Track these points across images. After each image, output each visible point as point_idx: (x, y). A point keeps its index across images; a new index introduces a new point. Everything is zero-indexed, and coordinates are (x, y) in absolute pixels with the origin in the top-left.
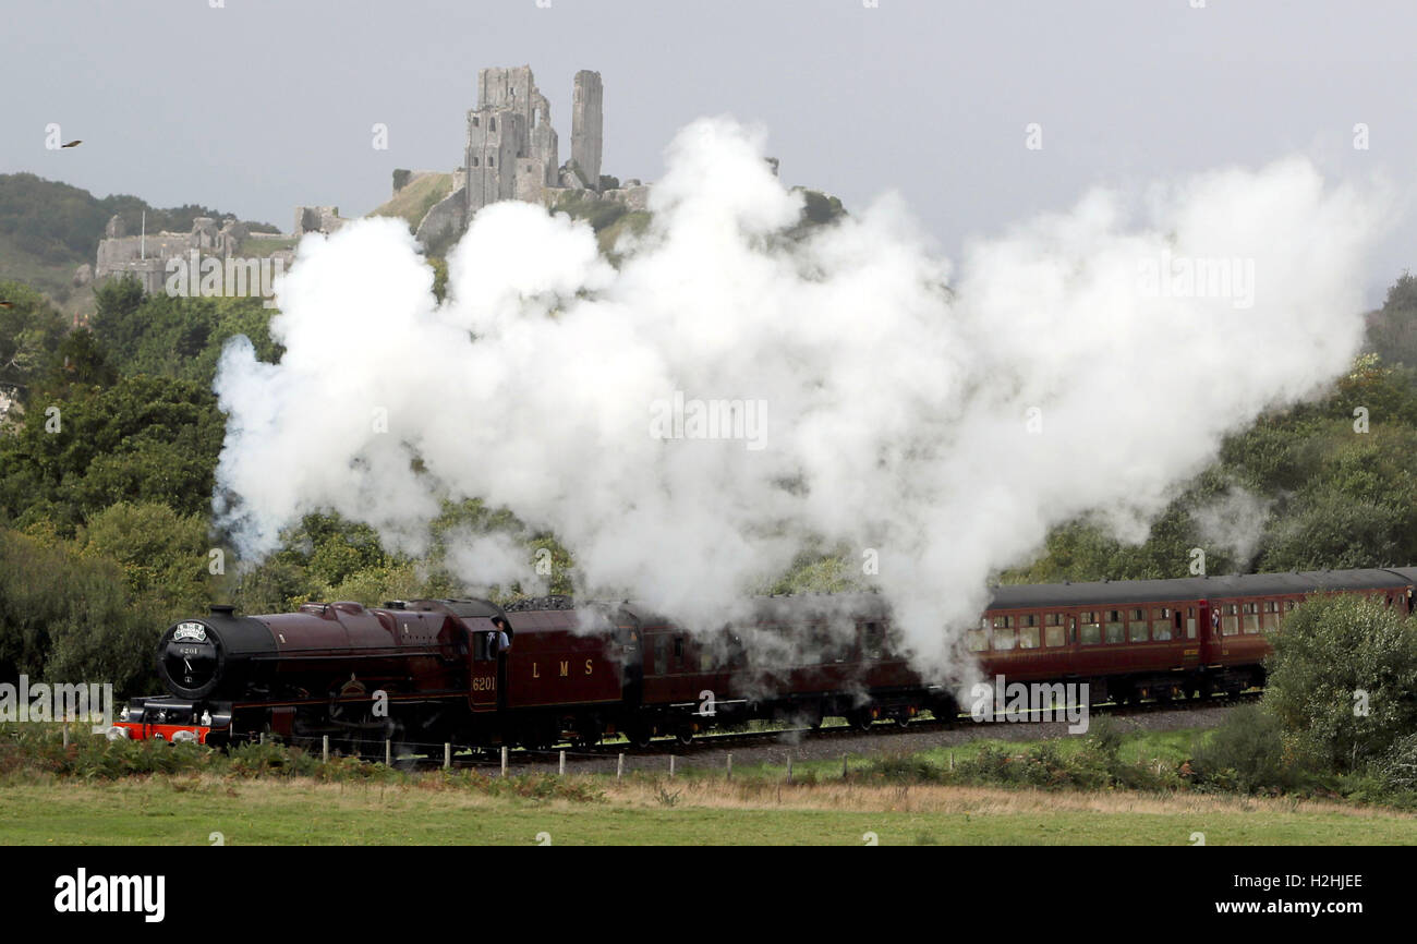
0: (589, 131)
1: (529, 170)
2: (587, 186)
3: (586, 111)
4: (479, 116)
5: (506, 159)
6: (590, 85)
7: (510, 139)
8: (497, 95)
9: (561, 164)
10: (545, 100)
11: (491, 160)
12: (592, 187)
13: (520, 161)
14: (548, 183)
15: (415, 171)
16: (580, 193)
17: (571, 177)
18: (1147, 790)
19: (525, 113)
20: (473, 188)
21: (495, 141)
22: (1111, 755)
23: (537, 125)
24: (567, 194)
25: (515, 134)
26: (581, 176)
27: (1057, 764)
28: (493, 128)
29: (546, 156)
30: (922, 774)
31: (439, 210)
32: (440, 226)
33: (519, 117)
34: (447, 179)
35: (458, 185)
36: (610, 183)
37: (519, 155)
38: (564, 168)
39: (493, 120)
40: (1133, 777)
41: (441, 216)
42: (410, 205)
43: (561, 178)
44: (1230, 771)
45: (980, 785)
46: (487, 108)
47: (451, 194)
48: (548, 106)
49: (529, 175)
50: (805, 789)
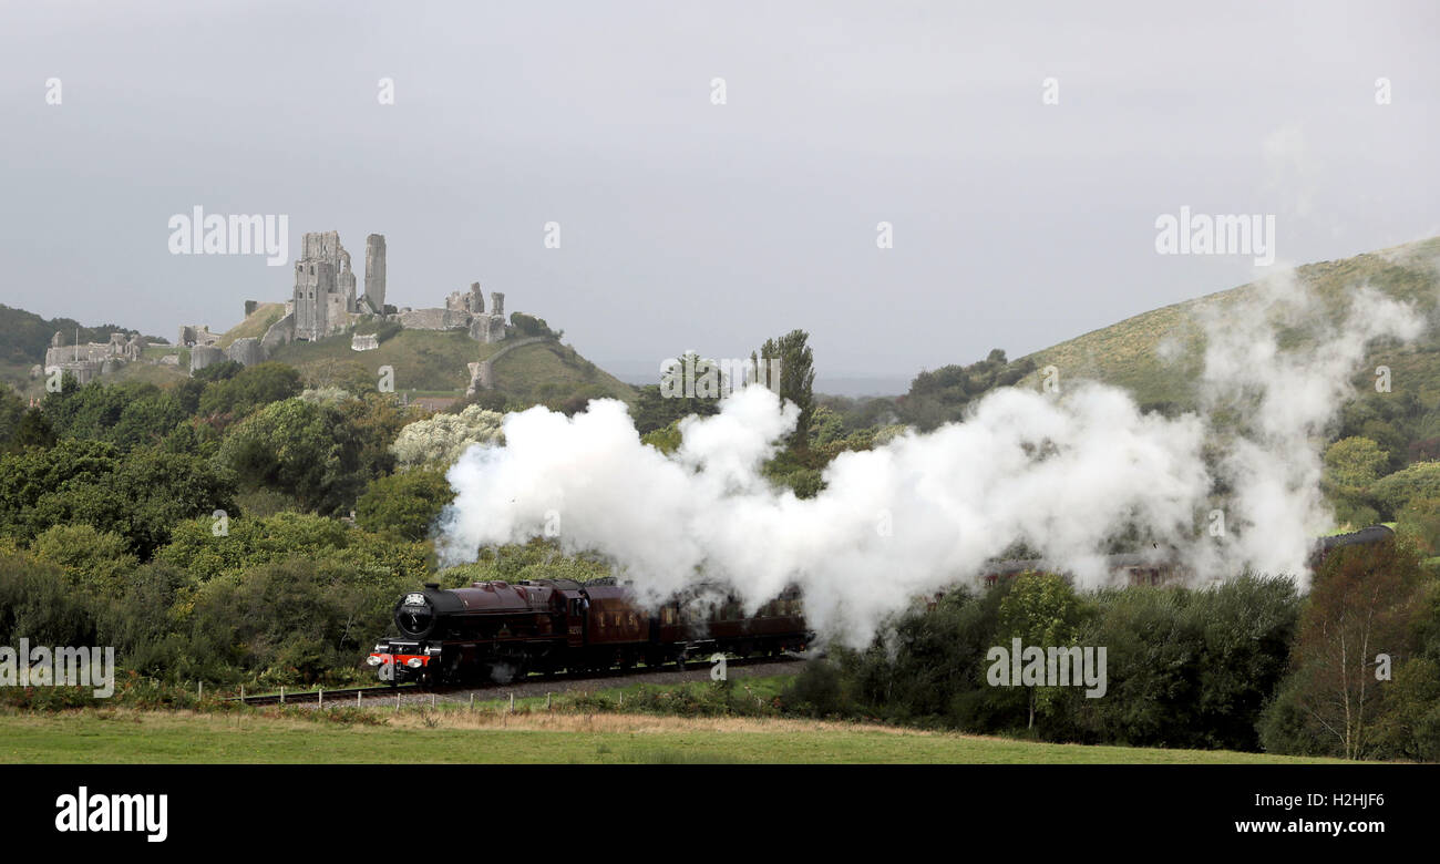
0: (377, 274)
1: (337, 301)
2: (375, 312)
3: (375, 261)
4: (303, 265)
5: (321, 293)
6: (378, 244)
7: (324, 280)
8: (315, 251)
9: (358, 297)
10: (347, 254)
11: (311, 294)
12: (379, 313)
13: (330, 295)
14: (349, 310)
15: (260, 301)
16: (371, 316)
17: (365, 306)
18: (750, 715)
19: (334, 263)
20: (299, 314)
21: (313, 282)
22: (728, 693)
23: (342, 271)
24: (362, 316)
25: (327, 276)
26: (371, 305)
27: (692, 700)
28: (312, 273)
29: (348, 292)
30: (602, 707)
31: (275, 328)
32: (277, 338)
33: (330, 265)
34: (281, 307)
35: (289, 311)
36: (391, 310)
37: (330, 291)
38: (360, 299)
39: (312, 268)
40: (742, 708)
41: (277, 332)
42: (256, 325)
43: (358, 306)
44: (807, 704)
45: (640, 713)
46: (308, 260)
47: (284, 317)
48: (349, 257)
49: (336, 304)
50: (523, 717)
